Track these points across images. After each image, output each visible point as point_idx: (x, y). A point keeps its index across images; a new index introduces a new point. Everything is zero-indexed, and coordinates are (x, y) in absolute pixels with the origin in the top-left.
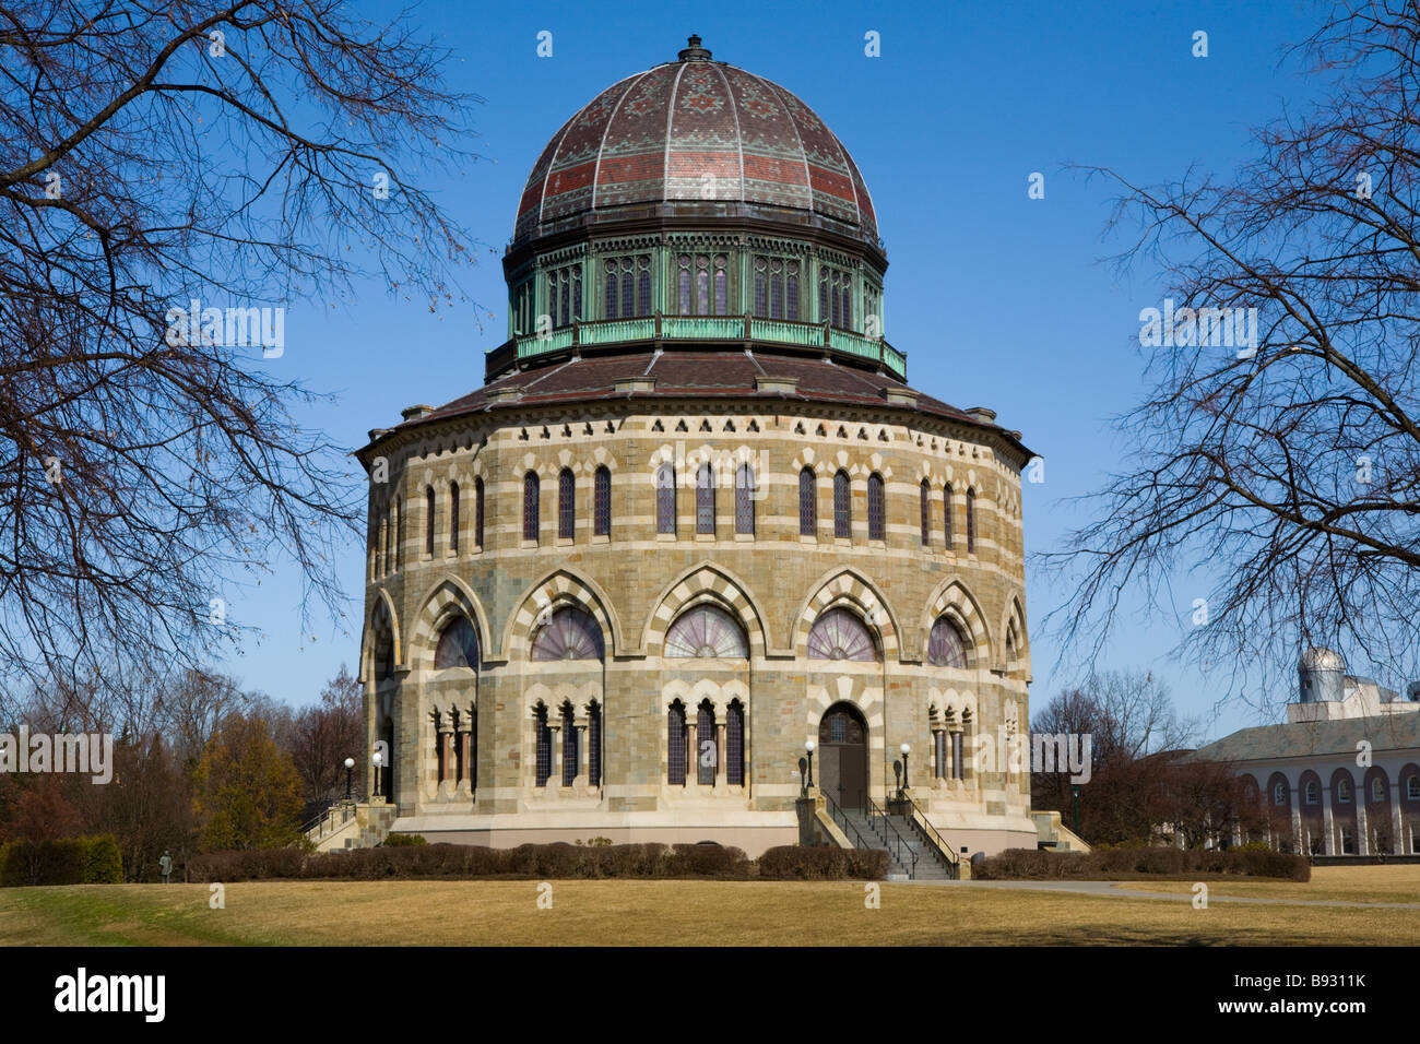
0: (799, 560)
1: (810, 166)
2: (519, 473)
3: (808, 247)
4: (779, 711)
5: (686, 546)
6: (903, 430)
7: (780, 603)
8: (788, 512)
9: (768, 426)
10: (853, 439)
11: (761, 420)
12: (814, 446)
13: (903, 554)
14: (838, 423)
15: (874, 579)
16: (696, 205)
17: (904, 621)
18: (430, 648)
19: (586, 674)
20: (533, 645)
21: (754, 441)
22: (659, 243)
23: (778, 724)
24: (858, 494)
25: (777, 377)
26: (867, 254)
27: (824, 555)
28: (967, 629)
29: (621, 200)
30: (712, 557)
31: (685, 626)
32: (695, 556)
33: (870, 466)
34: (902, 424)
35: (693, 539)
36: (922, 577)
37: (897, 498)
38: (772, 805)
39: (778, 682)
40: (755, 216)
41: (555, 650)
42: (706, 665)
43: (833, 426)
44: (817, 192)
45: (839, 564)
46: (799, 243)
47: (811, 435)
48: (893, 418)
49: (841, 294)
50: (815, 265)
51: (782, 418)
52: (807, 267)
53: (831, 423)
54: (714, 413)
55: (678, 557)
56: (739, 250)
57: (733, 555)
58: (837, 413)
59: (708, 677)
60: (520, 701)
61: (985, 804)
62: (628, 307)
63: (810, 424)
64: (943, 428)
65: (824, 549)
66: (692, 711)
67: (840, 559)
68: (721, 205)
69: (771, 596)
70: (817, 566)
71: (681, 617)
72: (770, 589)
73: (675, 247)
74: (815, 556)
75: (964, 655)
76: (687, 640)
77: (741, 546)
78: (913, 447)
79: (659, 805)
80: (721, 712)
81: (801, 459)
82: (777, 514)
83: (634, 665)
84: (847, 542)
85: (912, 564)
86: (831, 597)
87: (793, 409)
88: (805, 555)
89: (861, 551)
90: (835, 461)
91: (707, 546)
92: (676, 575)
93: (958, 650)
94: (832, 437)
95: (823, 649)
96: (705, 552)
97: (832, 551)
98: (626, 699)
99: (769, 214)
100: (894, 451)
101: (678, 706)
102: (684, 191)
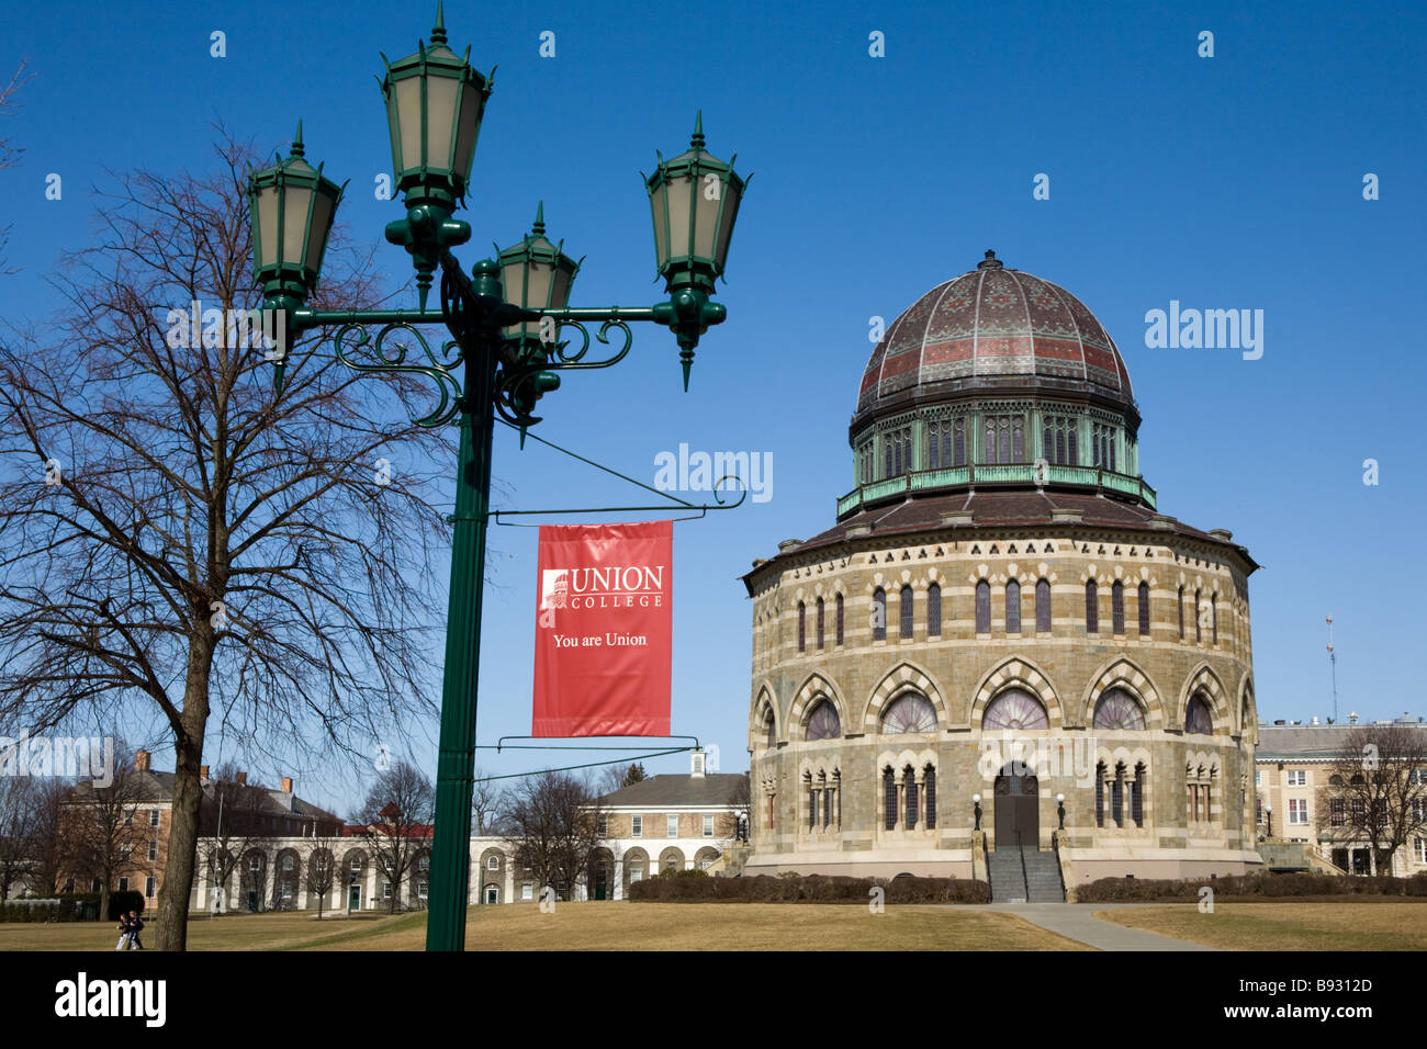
0: (974, 654)
1: (1035, 340)
2: (794, 603)
3: (1030, 404)
4: (957, 771)
5: (893, 649)
6: (1068, 542)
7: (958, 688)
8: (966, 616)
9: (950, 551)
10: (1022, 554)
11: (945, 547)
12: (987, 562)
13: (1067, 641)
14: (1009, 542)
15: (1039, 663)
16: (939, 384)
17: (1066, 696)
18: (763, 734)
19: (832, 750)
20: (807, 730)
21: (939, 564)
22: (915, 417)
23: (957, 783)
24: (1026, 597)
25: (956, 512)
26: (1091, 400)
27: (996, 647)
28: (1140, 697)
29: (895, 389)
30: (909, 655)
31: (897, 710)
32: (898, 656)
33: (1037, 573)
34: (1065, 537)
35: (896, 643)
36: (1087, 659)
37: (1061, 597)
38: (952, 845)
39: (957, 749)
40: (983, 385)
41: (819, 732)
42: (910, 738)
43: (1004, 545)
44: (1041, 358)
45: (1009, 654)
46: (1022, 401)
47: (985, 554)
48: (1056, 533)
49: (1067, 436)
50: (1037, 419)
51: (960, 543)
52: (1030, 418)
53: (1003, 542)
54: (912, 545)
55: (886, 657)
56: (972, 414)
57: (924, 653)
58: (1007, 535)
59: (909, 748)
60: (795, 771)
61: (1158, 840)
62: (898, 468)
63: (985, 546)
64: (1110, 536)
65: (996, 643)
66: (899, 773)
67: (1010, 650)
68: (957, 382)
69: (951, 683)
70: (990, 656)
71: (891, 705)
72: (951, 677)
73: (926, 417)
74: (989, 649)
75: (1143, 718)
76: (899, 720)
77: (930, 646)
78: (1078, 554)
79: (874, 846)
80: (919, 773)
81: (976, 574)
82: (956, 618)
83: (857, 741)
84: (1018, 635)
85: (1074, 649)
86: (1002, 681)
87: (968, 535)
88: (979, 649)
89: (1030, 642)
90: (1006, 572)
91: (907, 648)
92: (883, 672)
93: (1136, 715)
94: (1003, 554)
95: (1002, 721)
96: (905, 652)
97: (1003, 644)
98: (853, 767)
99: (995, 382)
100: (1058, 560)
101: (889, 771)
102: (934, 375)
